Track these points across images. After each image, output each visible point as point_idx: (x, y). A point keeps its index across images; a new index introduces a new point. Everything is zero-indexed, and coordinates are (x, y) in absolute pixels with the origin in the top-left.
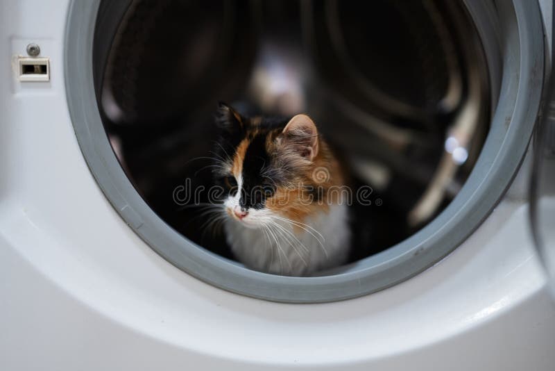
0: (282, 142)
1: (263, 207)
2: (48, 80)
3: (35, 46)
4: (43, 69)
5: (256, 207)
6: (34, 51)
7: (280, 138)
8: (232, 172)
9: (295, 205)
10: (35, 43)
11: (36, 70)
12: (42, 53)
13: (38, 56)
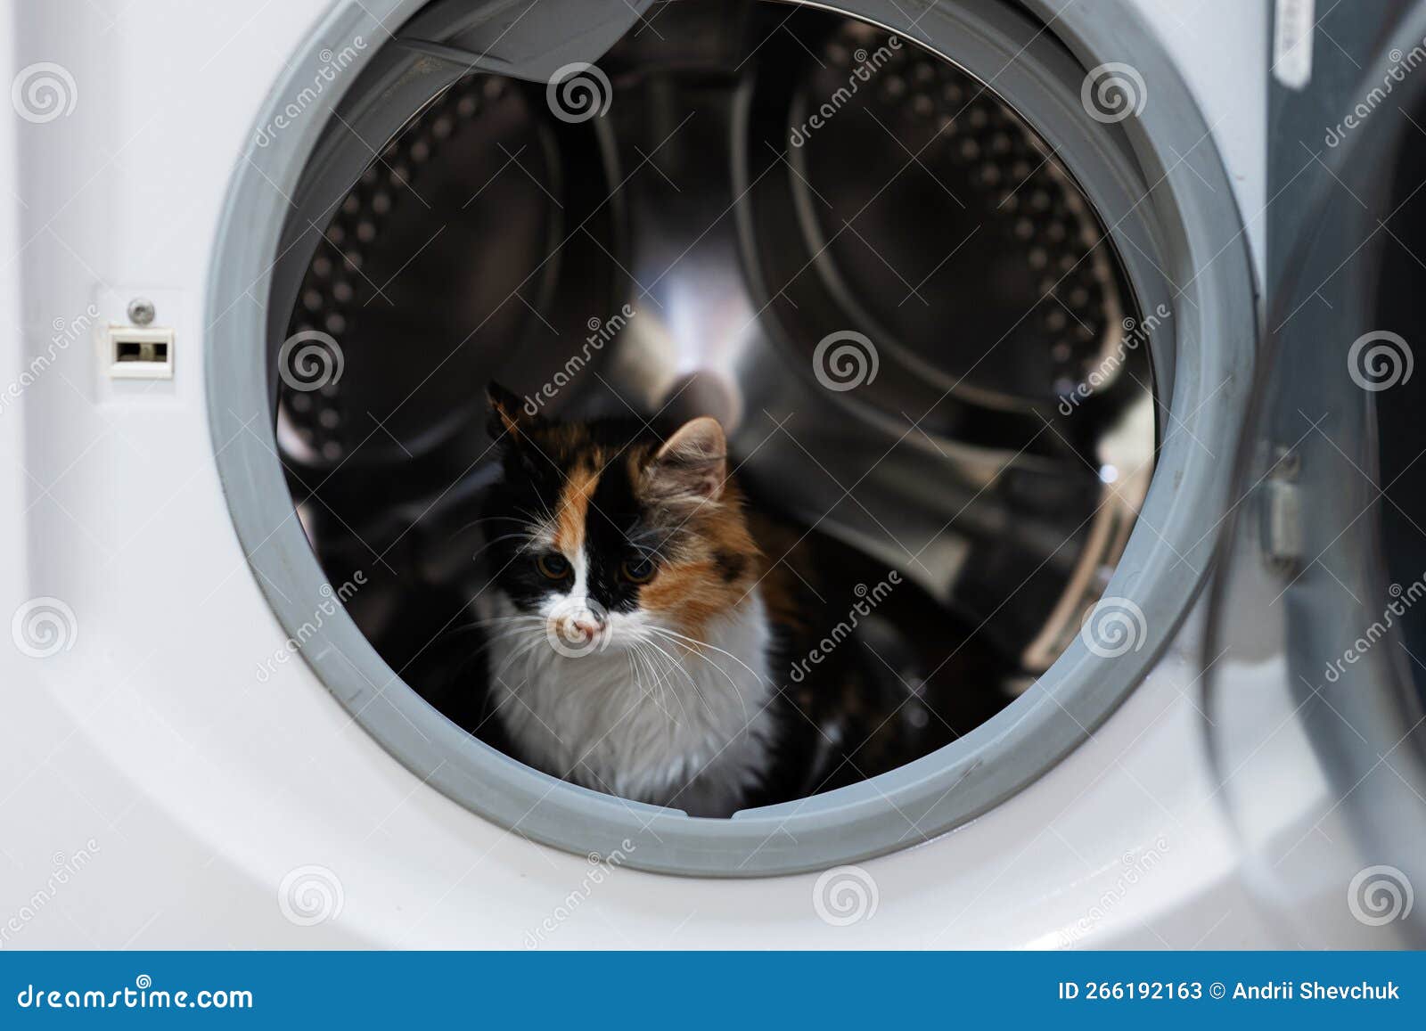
0: (658, 474)
1: (635, 606)
2: (169, 375)
3: (145, 304)
4: (160, 351)
5: (624, 610)
6: (142, 314)
7: (652, 466)
8: (556, 545)
9: (695, 595)
10: (145, 299)
11: (143, 353)
12: (159, 318)
13: (152, 324)
